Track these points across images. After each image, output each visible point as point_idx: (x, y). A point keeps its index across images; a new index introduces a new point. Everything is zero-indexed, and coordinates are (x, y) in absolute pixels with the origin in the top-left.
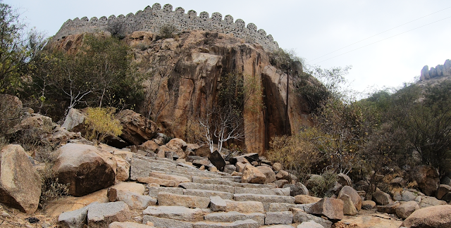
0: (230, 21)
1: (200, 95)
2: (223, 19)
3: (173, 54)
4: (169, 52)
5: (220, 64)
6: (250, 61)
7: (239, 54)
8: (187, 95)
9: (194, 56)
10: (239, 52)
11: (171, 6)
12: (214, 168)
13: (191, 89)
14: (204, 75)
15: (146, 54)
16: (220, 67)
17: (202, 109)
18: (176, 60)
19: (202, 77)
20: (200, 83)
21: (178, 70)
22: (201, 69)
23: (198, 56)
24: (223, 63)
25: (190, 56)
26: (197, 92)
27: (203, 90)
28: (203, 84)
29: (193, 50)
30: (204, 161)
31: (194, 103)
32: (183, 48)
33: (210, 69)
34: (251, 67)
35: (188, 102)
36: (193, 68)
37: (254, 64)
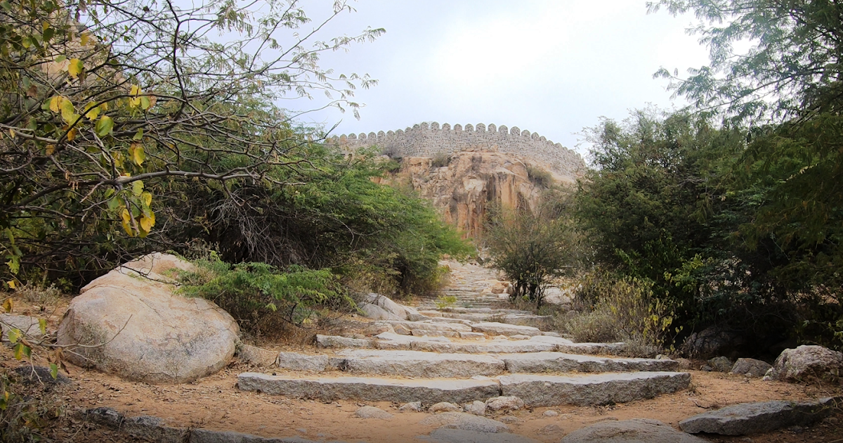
0: (493, 131)
1: (473, 215)
2: (487, 130)
3: (450, 184)
4: (446, 182)
5: (485, 189)
6: (507, 184)
7: (497, 181)
8: (464, 216)
9: (465, 184)
10: (497, 178)
11: (437, 124)
12: (478, 264)
13: (467, 211)
14: (474, 200)
15: (429, 186)
16: (485, 191)
17: (475, 225)
18: (452, 190)
19: (473, 201)
20: (472, 206)
21: (456, 199)
22: (472, 195)
23: (468, 183)
24: (487, 188)
25: (462, 183)
26: (471, 213)
27: (474, 211)
28: (475, 207)
29: (464, 179)
30: (474, 262)
31: (470, 221)
32: (456, 177)
33: (478, 195)
34: (508, 189)
35: (465, 222)
36: (465, 195)
37: (510, 186)
